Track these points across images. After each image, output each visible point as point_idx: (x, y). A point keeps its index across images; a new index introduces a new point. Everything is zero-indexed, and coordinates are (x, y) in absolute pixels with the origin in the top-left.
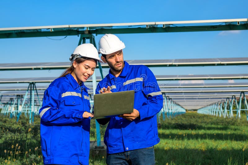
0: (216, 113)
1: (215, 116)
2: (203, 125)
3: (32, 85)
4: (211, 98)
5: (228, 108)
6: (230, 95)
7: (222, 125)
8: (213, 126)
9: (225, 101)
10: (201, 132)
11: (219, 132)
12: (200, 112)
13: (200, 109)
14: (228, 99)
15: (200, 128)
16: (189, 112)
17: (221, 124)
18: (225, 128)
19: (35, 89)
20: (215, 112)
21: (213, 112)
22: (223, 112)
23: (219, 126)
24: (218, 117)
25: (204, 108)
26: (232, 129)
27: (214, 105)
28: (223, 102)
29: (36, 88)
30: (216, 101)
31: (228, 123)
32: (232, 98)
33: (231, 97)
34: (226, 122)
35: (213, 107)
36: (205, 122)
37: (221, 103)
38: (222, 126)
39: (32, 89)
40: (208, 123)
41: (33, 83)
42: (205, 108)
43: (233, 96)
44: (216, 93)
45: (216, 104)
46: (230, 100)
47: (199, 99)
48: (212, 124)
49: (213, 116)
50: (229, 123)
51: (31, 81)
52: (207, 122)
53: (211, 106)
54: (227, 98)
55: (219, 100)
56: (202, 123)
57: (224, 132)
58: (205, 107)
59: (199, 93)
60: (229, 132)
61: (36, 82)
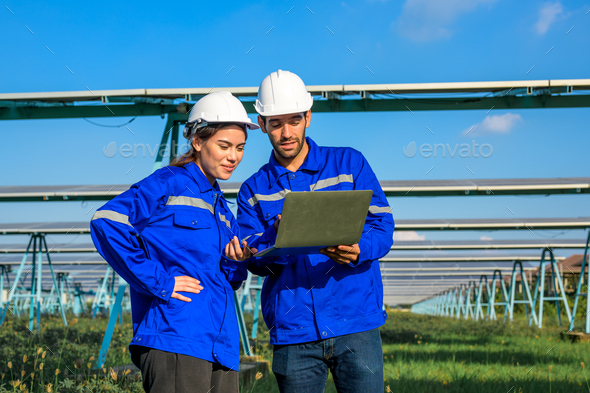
0: (455, 312)
1: (454, 319)
2: (434, 335)
3: (38, 240)
4: (445, 277)
5: (485, 299)
6: (488, 270)
7: (475, 335)
8: (454, 336)
9: (477, 284)
10: (432, 348)
11: (472, 348)
12: (417, 310)
13: (417, 303)
14: (484, 280)
15: (427, 340)
16: (392, 310)
17: (473, 332)
18: (483, 341)
19: (44, 250)
20: (452, 311)
21: (449, 309)
22: (473, 308)
23: (468, 338)
24: (461, 320)
25: (428, 302)
26: (499, 344)
27: (450, 293)
28: (472, 286)
29: (46, 247)
30: (456, 283)
31: (489, 330)
32: (494, 277)
33: (492, 273)
34: (483, 328)
35: (449, 300)
36: (436, 329)
37: (466, 289)
38: (474, 338)
39: (37, 250)
40: (442, 331)
41: (39, 235)
42: (431, 301)
43: (496, 271)
44: (457, 264)
45: (457, 291)
46: (489, 280)
47: (417, 277)
48: (451, 332)
49: (449, 317)
50: (491, 331)
51: (36, 231)
52: (440, 329)
53: (445, 297)
54: (482, 276)
55: (463, 281)
56: (428, 329)
57: (482, 348)
58: (429, 299)
59: (419, 264)
60: (493, 348)
61: (46, 233)
